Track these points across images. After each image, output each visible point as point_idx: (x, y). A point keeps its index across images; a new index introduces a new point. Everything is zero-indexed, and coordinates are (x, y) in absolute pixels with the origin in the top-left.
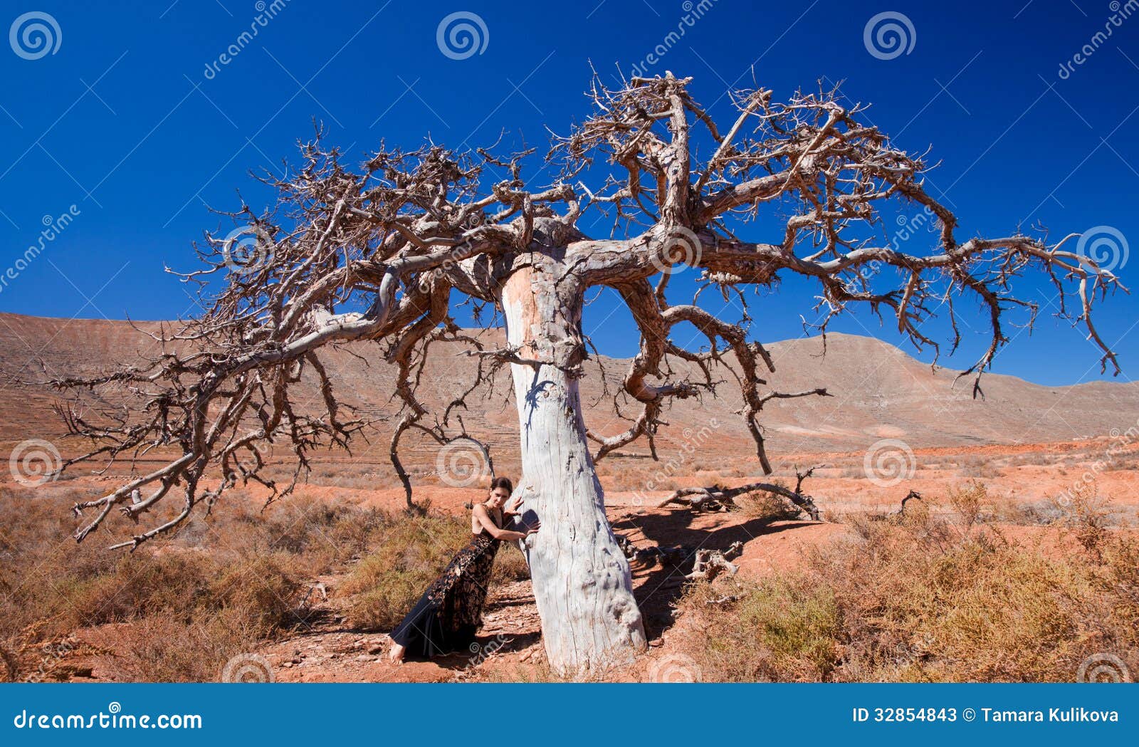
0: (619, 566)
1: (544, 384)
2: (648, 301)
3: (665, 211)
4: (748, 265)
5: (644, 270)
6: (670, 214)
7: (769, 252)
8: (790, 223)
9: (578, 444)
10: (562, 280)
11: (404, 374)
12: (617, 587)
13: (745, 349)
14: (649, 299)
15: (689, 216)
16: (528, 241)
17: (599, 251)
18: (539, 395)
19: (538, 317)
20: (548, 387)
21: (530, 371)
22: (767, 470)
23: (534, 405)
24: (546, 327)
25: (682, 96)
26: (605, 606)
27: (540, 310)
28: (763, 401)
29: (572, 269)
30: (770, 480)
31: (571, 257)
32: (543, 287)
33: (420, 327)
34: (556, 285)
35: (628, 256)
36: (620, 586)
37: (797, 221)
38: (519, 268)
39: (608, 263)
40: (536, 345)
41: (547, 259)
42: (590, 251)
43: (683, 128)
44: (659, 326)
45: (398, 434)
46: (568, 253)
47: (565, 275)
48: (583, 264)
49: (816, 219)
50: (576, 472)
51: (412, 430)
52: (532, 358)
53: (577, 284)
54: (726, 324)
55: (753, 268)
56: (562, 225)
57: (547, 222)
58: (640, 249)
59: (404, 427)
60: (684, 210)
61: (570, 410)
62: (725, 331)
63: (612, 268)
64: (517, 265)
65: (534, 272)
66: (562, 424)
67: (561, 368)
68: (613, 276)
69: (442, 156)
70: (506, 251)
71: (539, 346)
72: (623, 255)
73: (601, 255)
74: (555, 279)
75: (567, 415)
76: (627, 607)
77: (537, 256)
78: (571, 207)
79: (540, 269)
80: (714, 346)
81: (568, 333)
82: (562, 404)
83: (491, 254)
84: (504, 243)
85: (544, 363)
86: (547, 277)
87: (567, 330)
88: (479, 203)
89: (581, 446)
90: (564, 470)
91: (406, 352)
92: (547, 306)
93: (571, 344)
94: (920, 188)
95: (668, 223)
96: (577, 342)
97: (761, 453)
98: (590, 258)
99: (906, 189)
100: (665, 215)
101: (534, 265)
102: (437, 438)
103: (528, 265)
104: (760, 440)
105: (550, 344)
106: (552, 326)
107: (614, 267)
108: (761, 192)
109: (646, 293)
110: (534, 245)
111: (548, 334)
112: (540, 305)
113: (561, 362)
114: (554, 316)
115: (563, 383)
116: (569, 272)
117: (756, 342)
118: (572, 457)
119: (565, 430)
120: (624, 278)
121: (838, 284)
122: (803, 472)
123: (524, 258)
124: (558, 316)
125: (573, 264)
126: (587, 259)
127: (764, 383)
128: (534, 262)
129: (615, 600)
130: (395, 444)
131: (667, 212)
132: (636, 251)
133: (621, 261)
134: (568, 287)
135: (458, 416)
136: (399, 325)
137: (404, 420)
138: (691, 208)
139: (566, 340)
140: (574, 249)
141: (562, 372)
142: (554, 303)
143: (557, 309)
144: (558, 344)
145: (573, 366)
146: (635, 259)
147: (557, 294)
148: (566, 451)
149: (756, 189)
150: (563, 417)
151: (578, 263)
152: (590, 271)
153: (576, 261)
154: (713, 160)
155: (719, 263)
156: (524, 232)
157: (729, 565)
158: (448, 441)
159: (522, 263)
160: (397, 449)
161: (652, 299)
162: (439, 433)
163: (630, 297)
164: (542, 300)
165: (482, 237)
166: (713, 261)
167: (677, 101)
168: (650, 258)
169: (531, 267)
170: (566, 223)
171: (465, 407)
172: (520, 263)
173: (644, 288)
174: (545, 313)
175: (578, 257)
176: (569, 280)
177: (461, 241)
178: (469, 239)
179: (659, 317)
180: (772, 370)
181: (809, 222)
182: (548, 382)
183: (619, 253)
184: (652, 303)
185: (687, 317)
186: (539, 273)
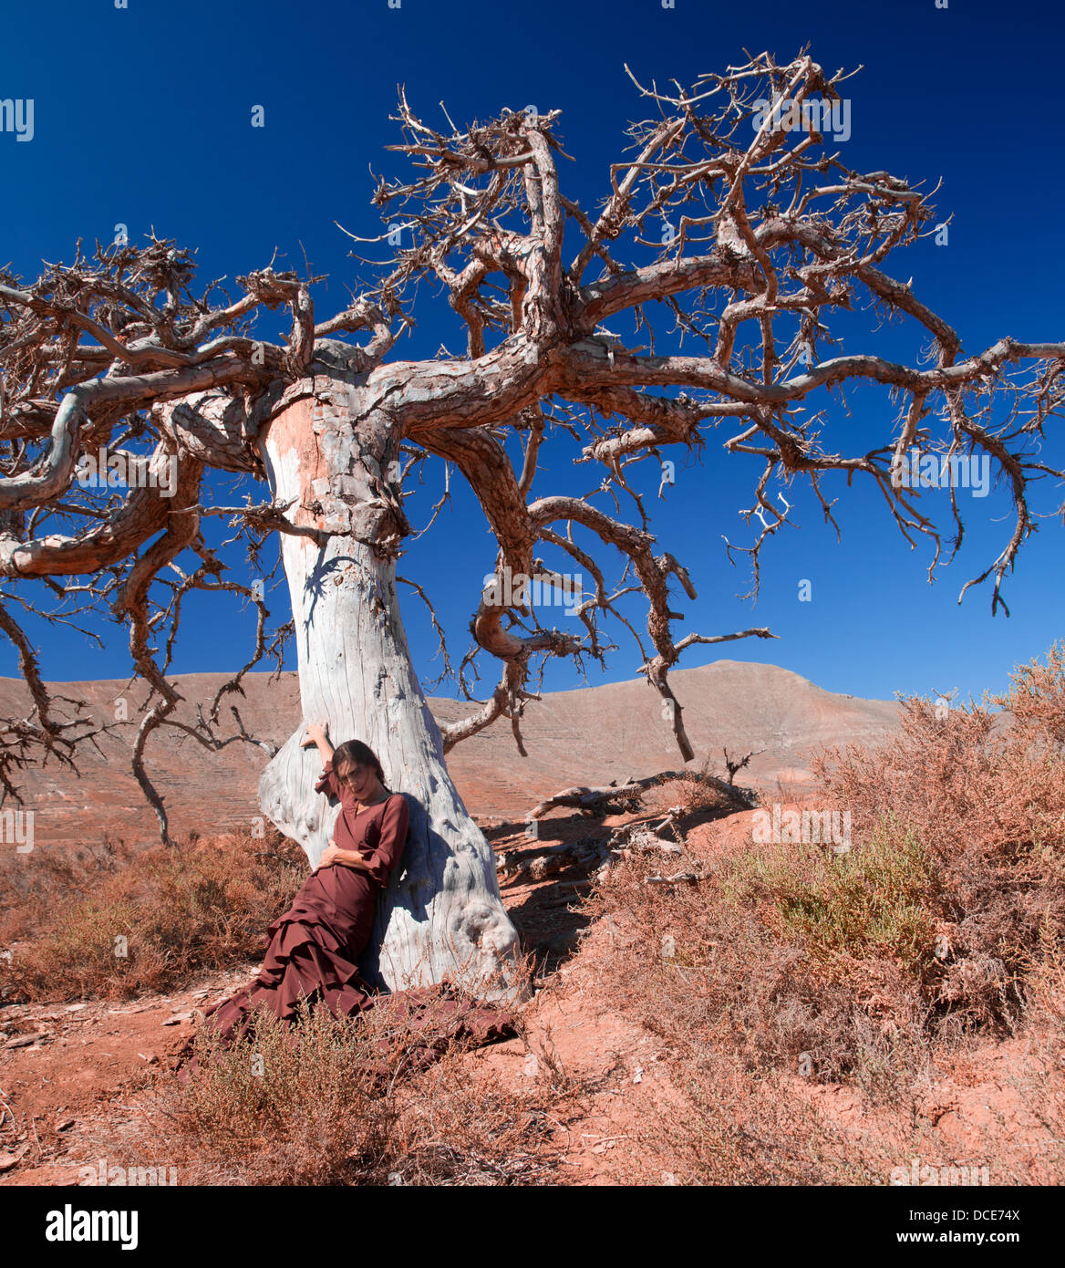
0: (474, 850)
1: (335, 562)
2: (503, 478)
3: (526, 307)
4: (657, 406)
5: (496, 403)
6: (534, 310)
7: (694, 368)
8: (726, 314)
9: (395, 658)
10: (364, 417)
11: (140, 638)
12: (471, 886)
13: (651, 565)
14: (506, 476)
15: (564, 313)
16: (307, 361)
17: (422, 375)
18: (328, 578)
19: (324, 468)
20: (343, 565)
21: (313, 550)
22: (688, 755)
23: (319, 591)
25: (544, 133)
26: (451, 920)
27: (327, 458)
28: (680, 649)
29: (380, 401)
30: (695, 766)
31: (379, 383)
32: (332, 425)
33: (157, 550)
34: (354, 424)
35: (469, 382)
36: (478, 884)
37: (736, 310)
38: (293, 401)
39: (438, 392)
40: (320, 507)
41: (338, 384)
42: (408, 374)
43: (549, 174)
44: (524, 521)
45: (144, 735)
46: (373, 379)
47: (369, 412)
48: (397, 394)
49: (768, 305)
50: (391, 700)
51: (162, 733)
52: (314, 526)
53: (388, 425)
54: (622, 525)
55: (665, 411)
56: (365, 354)
57: (340, 346)
58: (489, 370)
59: (153, 724)
60: (557, 302)
61: (381, 604)
62: (622, 535)
63: (445, 399)
64: (289, 397)
65: (318, 405)
66: (366, 626)
67: (363, 541)
68: (446, 412)
69: (170, 253)
70: (272, 378)
71: (326, 508)
72: (462, 380)
73: (426, 380)
74: (351, 415)
75: (375, 613)
76: (491, 920)
77: (322, 381)
78: (379, 334)
79: (327, 401)
80: (601, 587)
81: (376, 495)
82: (365, 595)
83: (248, 384)
84: (269, 367)
85: (334, 534)
86: (339, 414)
87: (373, 488)
88: (227, 311)
89: (400, 661)
90: (371, 695)
91: (138, 593)
92: (339, 452)
93: (380, 507)
94: (907, 290)
95: (533, 325)
96: (390, 505)
97: (679, 728)
98: (409, 385)
99: (889, 291)
100: (526, 313)
101: (318, 394)
102: (202, 740)
103: (309, 396)
104: (677, 708)
105: (344, 506)
106: (348, 482)
107: (448, 398)
108: (676, 279)
109: (500, 466)
110: (314, 366)
111: (341, 492)
112: (328, 451)
113: (363, 529)
114: (351, 467)
115: (367, 563)
116: (375, 406)
117: (666, 555)
118: (385, 676)
119: (371, 634)
120: (465, 417)
121: (793, 440)
122: (736, 761)
123: (304, 385)
124: (358, 468)
125: (382, 393)
126: (404, 385)
127: (681, 617)
128: (317, 390)
129: (469, 909)
130: (139, 751)
131: (530, 308)
132: (483, 374)
133: (460, 389)
134: (374, 428)
135: (234, 709)
136: (123, 547)
137: (151, 713)
138: (568, 299)
139: (371, 500)
140: (383, 374)
141: (364, 547)
142: (351, 447)
143: (355, 456)
144: (358, 506)
145: (384, 539)
146: (481, 386)
147: (356, 435)
148: (373, 666)
149: (667, 274)
150: (368, 615)
151: (389, 392)
152: (409, 405)
153: (385, 390)
154: (600, 222)
156: (299, 344)
157: (667, 846)
158: (220, 745)
159: (298, 393)
160: (144, 759)
161: (511, 477)
162: (206, 735)
163: (475, 472)
164: (330, 444)
165: (231, 354)
166: (605, 389)
167: (538, 139)
168: (505, 383)
169: (312, 399)
170: (372, 354)
171: (243, 693)
172: (294, 395)
173: (497, 458)
174: (336, 462)
175: (389, 384)
176: (375, 417)
177: (195, 359)
178: (209, 356)
179: (524, 512)
180: (692, 597)
181: (757, 309)
182: (343, 558)
183: (454, 378)
184: (510, 484)
185: (564, 513)
186: (325, 407)
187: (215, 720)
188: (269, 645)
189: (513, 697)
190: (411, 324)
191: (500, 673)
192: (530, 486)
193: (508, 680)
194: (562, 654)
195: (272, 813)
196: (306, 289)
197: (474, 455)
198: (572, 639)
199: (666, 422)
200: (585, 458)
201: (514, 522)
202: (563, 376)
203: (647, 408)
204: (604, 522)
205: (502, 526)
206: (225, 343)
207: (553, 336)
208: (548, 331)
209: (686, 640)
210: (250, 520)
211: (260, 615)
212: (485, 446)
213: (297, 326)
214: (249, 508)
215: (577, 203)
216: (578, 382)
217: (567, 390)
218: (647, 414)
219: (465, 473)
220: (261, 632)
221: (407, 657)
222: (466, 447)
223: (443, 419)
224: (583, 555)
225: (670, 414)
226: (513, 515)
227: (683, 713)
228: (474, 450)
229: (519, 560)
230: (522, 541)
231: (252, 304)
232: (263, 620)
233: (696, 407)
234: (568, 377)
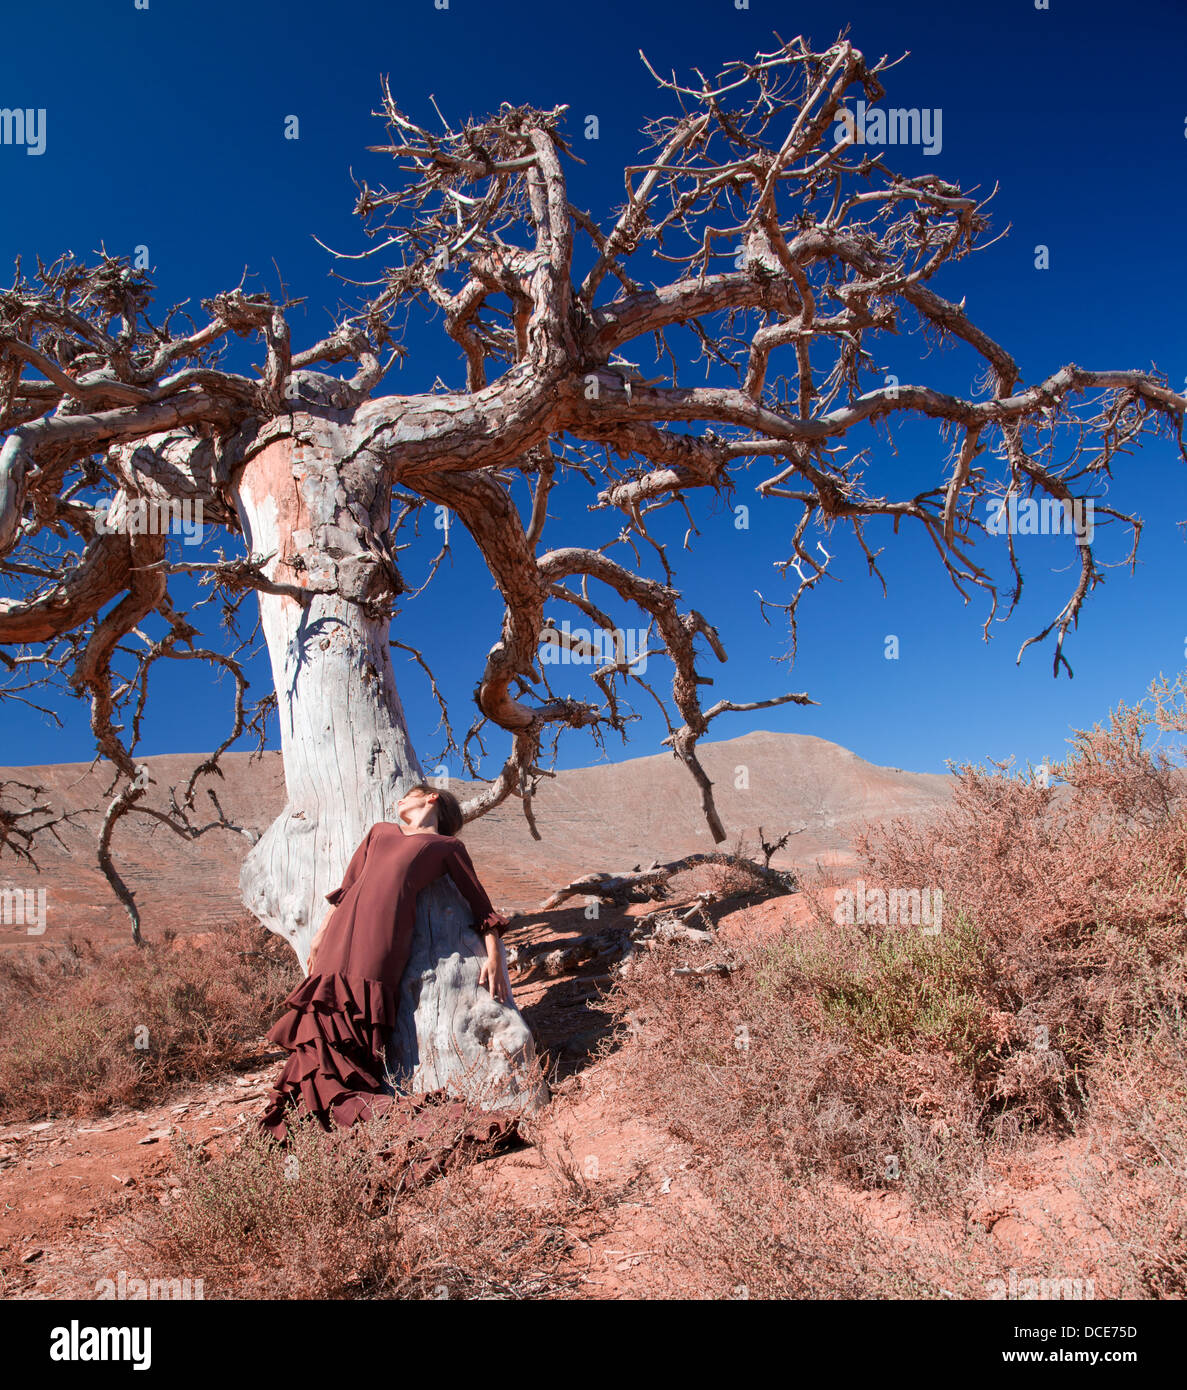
1: (320, 623)
2: (508, 528)
3: (532, 332)
4: (680, 444)
5: (499, 442)
6: (540, 336)
7: (722, 401)
8: (757, 340)
9: (390, 730)
10: (350, 460)
11: (103, 714)
13: (675, 623)
14: (512, 525)
15: (575, 340)
16: (285, 396)
17: (415, 411)
18: (314, 641)
19: (306, 518)
20: (329, 627)
21: (295, 610)
22: (719, 835)
23: (303, 657)
24: (321, 533)
25: (550, 131)
26: (458, 1021)
27: (309, 506)
28: (709, 718)
29: (367, 441)
30: (726, 848)
31: (366, 420)
32: (314, 469)
33: (118, 614)
34: (339, 468)
35: (468, 418)
37: (768, 335)
38: (269, 442)
39: (433, 431)
40: (302, 562)
41: (320, 423)
42: (398, 410)
43: (555, 179)
44: (532, 576)
45: (110, 823)
46: (359, 415)
47: (355, 453)
48: (387, 433)
49: (803, 329)
50: (386, 778)
51: (131, 819)
52: (296, 583)
53: (378, 468)
54: (642, 580)
55: (689, 450)
56: (349, 388)
57: (322, 380)
58: (491, 405)
59: (119, 811)
60: (567, 327)
61: (373, 671)
62: (643, 591)
63: (441, 438)
64: (265, 437)
65: (297, 446)
66: (357, 694)
67: (352, 600)
68: (443, 453)
69: (124, 273)
70: (244, 416)
71: (309, 562)
72: (460, 417)
73: (422, 417)
74: (336, 457)
75: (367, 680)
76: (501, 1020)
77: (302, 419)
78: (365, 364)
79: (307, 442)
81: (366, 547)
82: (355, 661)
83: (218, 423)
84: (239, 403)
85: (319, 592)
86: (322, 456)
87: (362, 541)
88: (191, 339)
89: (395, 734)
90: (363, 773)
91: (99, 662)
92: (322, 500)
93: (370, 561)
94: (960, 311)
95: (539, 353)
96: (382, 559)
97: (709, 806)
98: (400, 422)
99: (939, 313)
100: (532, 339)
101: (297, 434)
102: (177, 829)
103: (287, 435)
104: (706, 785)
105: (329, 560)
106: (333, 532)
107: (444, 437)
108: (701, 300)
109: (506, 514)
111: (326, 544)
112: (309, 499)
113: (352, 587)
114: (336, 516)
115: (356, 625)
116: (362, 447)
117: (693, 612)
118: (379, 751)
119: (362, 705)
120: (464, 458)
121: (833, 483)
122: (774, 842)
123: (281, 424)
124: (344, 518)
125: (370, 432)
126: (395, 423)
127: (710, 682)
128: (297, 429)
129: (477, 1008)
130: (106, 841)
131: (536, 333)
132: (484, 409)
133: (458, 426)
134: (362, 471)
135: (211, 792)
136: (81, 611)
137: (118, 799)
138: (579, 323)
139: (360, 553)
140: (370, 410)
141: (353, 606)
142: (335, 494)
143: (341, 504)
144: (345, 560)
145: (375, 597)
146: (481, 423)
147: (342, 481)
148: (365, 741)
149: (691, 294)
150: (358, 684)
151: (378, 431)
152: (401, 445)
153: (374, 428)
154: (614, 234)
155: (632, 434)
156: (274, 376)
157: (695, 935)
158: (197, 833)
159: (274, 433)
160: (111, 850)
161: (517, 526)
162: (180, 821)
163: (477, 522)
164: (312, 490)
165: (197, 388)
166: (622, 426)
167: (543, 139)
168: (509, 419)
169: (291, 439)
170: (357, 387)
171: (220, 774)
172: (270, 435)
173: (501, 505)
174: (319, 511)
175: (378, 421)
176: (363, 460)
177: (156, 395)
178: (172, 392)
179: (532, 566)
180: (722, 659)
181: (791, 333)
182: (329, 620)
183: (451, 414)
184: (516, 533)
185: (578, 567)
186: (306, 449)
187: (191, 805)
188: (250, 720)
189: (525, 774)
190: (402, 354)
191: (508, 747)
192: (539, 537)
193: (518, 755)
194: (578, 724)
195: (256, 906)
196: (281, 313)
197: (475, 501)
198: (589, 708)
199: (691, 463)
200: (601, 504)
201: (522, 577)
202: (574, 411)
203: (669, 446)
204: (623, 577)
205: (508, 581)
206: (190, 376)
207: (563, 365)
208: (557, 360)
209: (716, 707)
210: (222, 578)
211: (238, 686)
212: (488, 492)
213: (272, 355)
214: (221, 563)
215: (588, 213)
216: (591, 417)
217: (579, 426)
218: (669, 453)
219: (466, 523)
220: (240, 705)
221: (404, 730)
222: (467, 493)
223: (439, 461)
224: (600, 614)
225: (696, 453)
226: (521, 569)
227: (714, 790)
228: (475, 496)
229: (528, 620)
230: (530, 599)
231: (219, 330)
232: (242, 692)
233: (724, 445)
234: (580, 412)
